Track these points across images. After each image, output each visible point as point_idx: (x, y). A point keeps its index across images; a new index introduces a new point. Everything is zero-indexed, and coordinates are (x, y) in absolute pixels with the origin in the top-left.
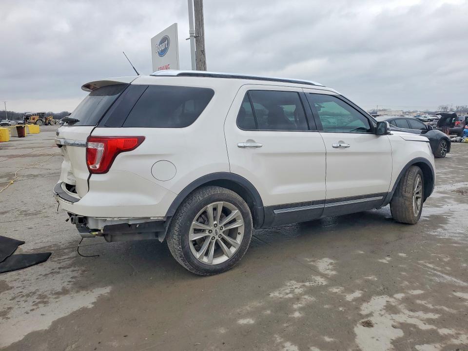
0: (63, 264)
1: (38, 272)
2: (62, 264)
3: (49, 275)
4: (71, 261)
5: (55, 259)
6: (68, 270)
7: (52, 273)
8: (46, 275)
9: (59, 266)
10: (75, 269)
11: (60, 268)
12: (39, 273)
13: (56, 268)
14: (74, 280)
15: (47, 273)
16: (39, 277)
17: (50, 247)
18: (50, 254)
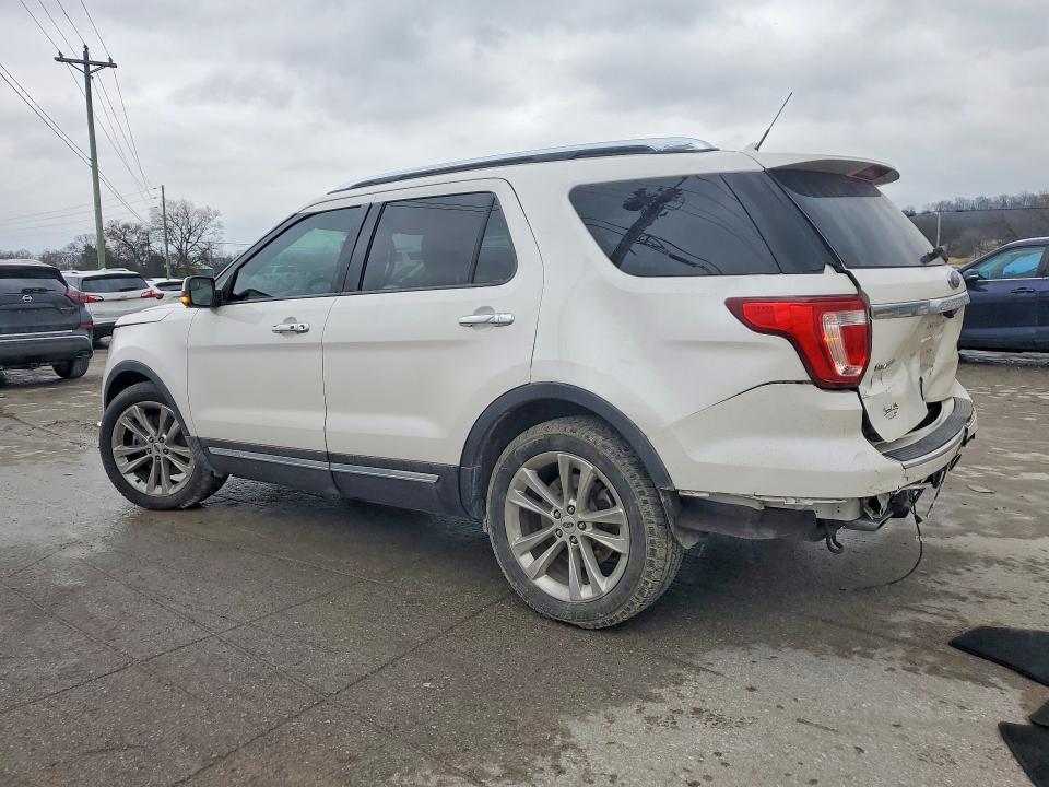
0: (948, 604)
1: (1014, 611)
2: (949, 606)
3: (998, 594)
4: (926, 603)
5: (953, 623)
6: (951, 590)
7: (987, 597)
8: (1001, 598)
9: (960, 606)
10: (934, 585)
11: (964, 599)
12: (1013, 607)
13: (971, 603)
14: (959, 570)
15: (997, 601)
16: (1018, 601)
17: (934, 670)
18: (955, 644)
